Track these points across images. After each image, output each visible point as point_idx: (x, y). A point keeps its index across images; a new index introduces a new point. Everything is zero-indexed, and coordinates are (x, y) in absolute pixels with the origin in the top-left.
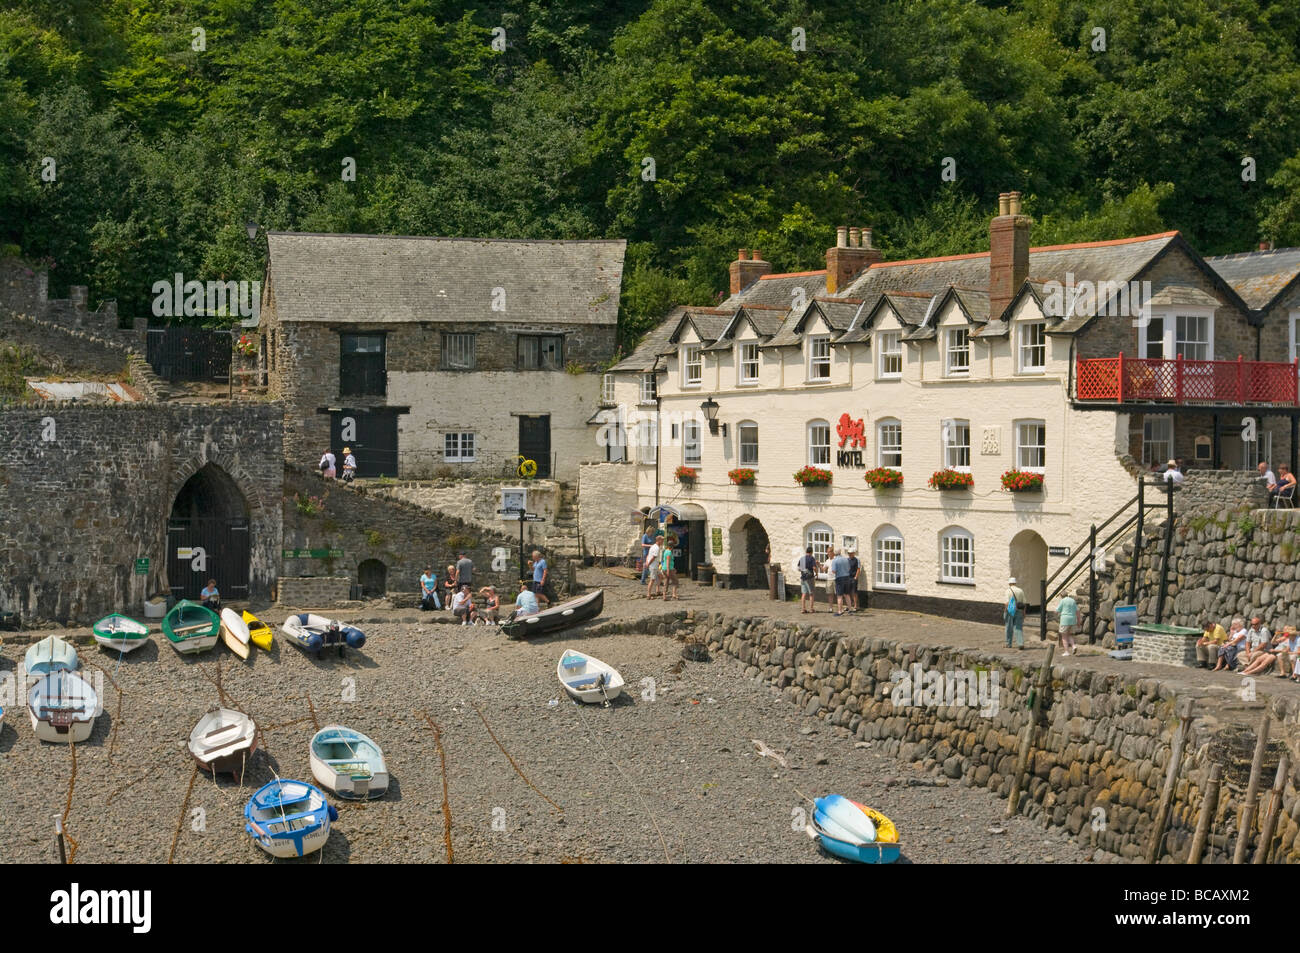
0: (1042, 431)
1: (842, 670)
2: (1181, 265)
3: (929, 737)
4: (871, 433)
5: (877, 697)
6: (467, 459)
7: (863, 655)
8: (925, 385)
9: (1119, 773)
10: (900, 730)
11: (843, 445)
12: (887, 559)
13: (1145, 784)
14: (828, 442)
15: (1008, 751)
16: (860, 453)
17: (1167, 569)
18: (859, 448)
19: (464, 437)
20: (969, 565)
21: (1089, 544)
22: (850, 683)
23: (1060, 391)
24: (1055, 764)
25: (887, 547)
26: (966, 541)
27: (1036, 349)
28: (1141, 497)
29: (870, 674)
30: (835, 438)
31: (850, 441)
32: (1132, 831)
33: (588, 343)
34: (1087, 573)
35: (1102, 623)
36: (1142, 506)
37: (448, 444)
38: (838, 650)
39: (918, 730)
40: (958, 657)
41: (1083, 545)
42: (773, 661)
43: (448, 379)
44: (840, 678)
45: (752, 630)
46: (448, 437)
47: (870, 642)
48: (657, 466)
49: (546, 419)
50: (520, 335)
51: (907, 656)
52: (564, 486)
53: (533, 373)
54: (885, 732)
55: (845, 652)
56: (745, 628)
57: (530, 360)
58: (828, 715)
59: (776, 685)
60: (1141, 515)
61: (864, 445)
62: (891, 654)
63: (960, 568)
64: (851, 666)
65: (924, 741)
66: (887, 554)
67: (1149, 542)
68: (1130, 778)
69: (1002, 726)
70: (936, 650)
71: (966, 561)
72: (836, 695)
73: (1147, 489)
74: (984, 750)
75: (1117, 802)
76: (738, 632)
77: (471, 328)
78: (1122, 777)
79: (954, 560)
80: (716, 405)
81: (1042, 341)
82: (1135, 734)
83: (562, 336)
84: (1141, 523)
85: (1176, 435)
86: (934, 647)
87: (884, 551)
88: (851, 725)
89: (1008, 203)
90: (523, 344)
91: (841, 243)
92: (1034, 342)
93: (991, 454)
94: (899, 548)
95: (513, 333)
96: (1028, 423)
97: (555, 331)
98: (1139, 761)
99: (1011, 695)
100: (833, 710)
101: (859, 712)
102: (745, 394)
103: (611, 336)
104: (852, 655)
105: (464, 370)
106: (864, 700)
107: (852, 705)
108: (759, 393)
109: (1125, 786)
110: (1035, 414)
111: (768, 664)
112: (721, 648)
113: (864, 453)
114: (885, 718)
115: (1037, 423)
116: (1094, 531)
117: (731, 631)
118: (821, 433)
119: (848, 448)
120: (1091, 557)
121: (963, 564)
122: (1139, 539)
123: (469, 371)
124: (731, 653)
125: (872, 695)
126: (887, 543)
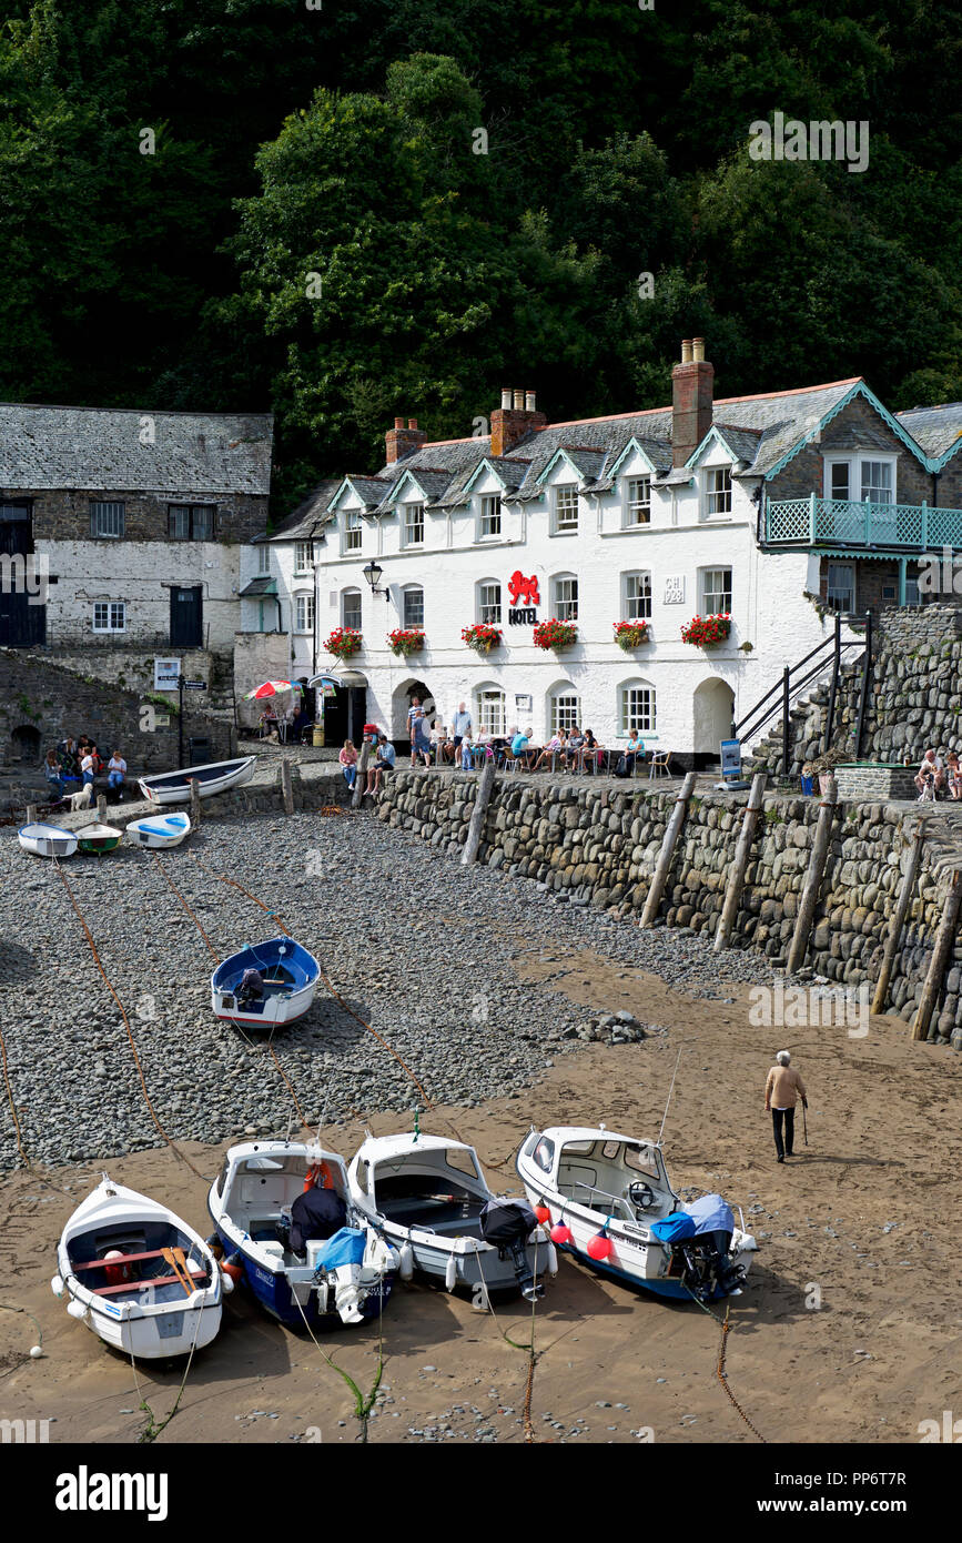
0: (728, 576)
1: (528, 821)
2: (864, 412)
3: (624, 881)
4: (545, 590)
5: (566, 844)
6: (117, 630)
7: (550, 804)
8: (604, 536)
9: (840, 900)
10: (592, 876)
11: (514, 602)
12: (562, 715)
13: (870, 908)
14: (498, 601)
15: (711, 889)
16: (534, 610)
17: (866, 706)
18: (532, 605)
19: (114, 607)
20: (649, 717)
21: (782, 686)
22: (537, 833)
23: (748, 535)
24: (767, 897)
25: (562, 704)
26: (647, 693)
27: (721, 496)
28: (837, 635)
29: (558, 822)
30: (506, 596)
31: (523, 598)
32: (857, 956)
33: (240, 513)
34: (780, 715)
35: (796, 764)
36: (838, 645)
37: (98, 616)
38: (523, 800)
39: (612, 875)
40: (654, 800)
41: (776, 687)
42: (451, 816)
43: (98, 549)
44: (525, 829)
45: (428, 787)
46: (97, 607)
47: (557, 791)
48: (314, 636)
49: (198, 590)
50: (171, 505)
51: (598, 802)
52: (217, 658)
53: (184, 545)
54: (576, 878)
55: (530, 802)
56: (420, 786)
57: (181, 530)
58: (513, 867)
59: (456, 840)
60: (837, 653)
61: (537, 601)
62: (581, 801)
63: (640, 720)
64: (537, 815)
65: (619, 885)
66: (562, 711)
67: (846, 680)
68: (852, 903)
69: (704, 865)
70: (631, 793)
71: (647, 713)
72: (521, 846)
73: (843, 626)
74: (685, 890)
75: (839, 929)
76: (413, 790)
77: (121, 497)
78: (843, 903)
79: (633, 713)
80: (379, 569)
81: (729, 486)
82: (856, 859)
83: (213, 507)
84: (838, 660)
85: (858, 583)
86: (627, 791)
87: (559, 708)
88: (539, 874)
89: (691, 350)
90: (174, 512)
91: (505, 405)
92: (720, 488)
93: (675, 603)
94: (574, 704)
95: (162, 502)
96: (714, 570)
97: (206, 501)
98: (861, 886)
99: (714, 833)
100: (519, 861)
101: (547, 862)
102: (409, 556)
103: (263, 508)
104: (539, 805)
105: (114, 540)
106: (552, 850)
107: (540, 855)
108: (424, 554)
109: (846, 913)
110: (721, 560)
111: (447, 819)
112: (395, 807)
113: (538, 609)
114: (576, 865)
115: (723, 570)
116: (788, 673)
117: (405, 789)
118: (489, 593)
119: (521, 606)
120: (786, 699)
121: (643, 717)
122: (836, 678)
123: (120, 540)
124: (406, 811)
125: (561, 844)
126: (562, 700)
